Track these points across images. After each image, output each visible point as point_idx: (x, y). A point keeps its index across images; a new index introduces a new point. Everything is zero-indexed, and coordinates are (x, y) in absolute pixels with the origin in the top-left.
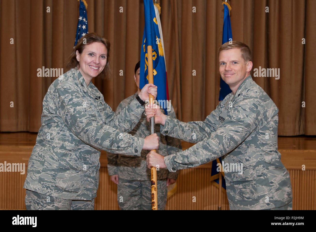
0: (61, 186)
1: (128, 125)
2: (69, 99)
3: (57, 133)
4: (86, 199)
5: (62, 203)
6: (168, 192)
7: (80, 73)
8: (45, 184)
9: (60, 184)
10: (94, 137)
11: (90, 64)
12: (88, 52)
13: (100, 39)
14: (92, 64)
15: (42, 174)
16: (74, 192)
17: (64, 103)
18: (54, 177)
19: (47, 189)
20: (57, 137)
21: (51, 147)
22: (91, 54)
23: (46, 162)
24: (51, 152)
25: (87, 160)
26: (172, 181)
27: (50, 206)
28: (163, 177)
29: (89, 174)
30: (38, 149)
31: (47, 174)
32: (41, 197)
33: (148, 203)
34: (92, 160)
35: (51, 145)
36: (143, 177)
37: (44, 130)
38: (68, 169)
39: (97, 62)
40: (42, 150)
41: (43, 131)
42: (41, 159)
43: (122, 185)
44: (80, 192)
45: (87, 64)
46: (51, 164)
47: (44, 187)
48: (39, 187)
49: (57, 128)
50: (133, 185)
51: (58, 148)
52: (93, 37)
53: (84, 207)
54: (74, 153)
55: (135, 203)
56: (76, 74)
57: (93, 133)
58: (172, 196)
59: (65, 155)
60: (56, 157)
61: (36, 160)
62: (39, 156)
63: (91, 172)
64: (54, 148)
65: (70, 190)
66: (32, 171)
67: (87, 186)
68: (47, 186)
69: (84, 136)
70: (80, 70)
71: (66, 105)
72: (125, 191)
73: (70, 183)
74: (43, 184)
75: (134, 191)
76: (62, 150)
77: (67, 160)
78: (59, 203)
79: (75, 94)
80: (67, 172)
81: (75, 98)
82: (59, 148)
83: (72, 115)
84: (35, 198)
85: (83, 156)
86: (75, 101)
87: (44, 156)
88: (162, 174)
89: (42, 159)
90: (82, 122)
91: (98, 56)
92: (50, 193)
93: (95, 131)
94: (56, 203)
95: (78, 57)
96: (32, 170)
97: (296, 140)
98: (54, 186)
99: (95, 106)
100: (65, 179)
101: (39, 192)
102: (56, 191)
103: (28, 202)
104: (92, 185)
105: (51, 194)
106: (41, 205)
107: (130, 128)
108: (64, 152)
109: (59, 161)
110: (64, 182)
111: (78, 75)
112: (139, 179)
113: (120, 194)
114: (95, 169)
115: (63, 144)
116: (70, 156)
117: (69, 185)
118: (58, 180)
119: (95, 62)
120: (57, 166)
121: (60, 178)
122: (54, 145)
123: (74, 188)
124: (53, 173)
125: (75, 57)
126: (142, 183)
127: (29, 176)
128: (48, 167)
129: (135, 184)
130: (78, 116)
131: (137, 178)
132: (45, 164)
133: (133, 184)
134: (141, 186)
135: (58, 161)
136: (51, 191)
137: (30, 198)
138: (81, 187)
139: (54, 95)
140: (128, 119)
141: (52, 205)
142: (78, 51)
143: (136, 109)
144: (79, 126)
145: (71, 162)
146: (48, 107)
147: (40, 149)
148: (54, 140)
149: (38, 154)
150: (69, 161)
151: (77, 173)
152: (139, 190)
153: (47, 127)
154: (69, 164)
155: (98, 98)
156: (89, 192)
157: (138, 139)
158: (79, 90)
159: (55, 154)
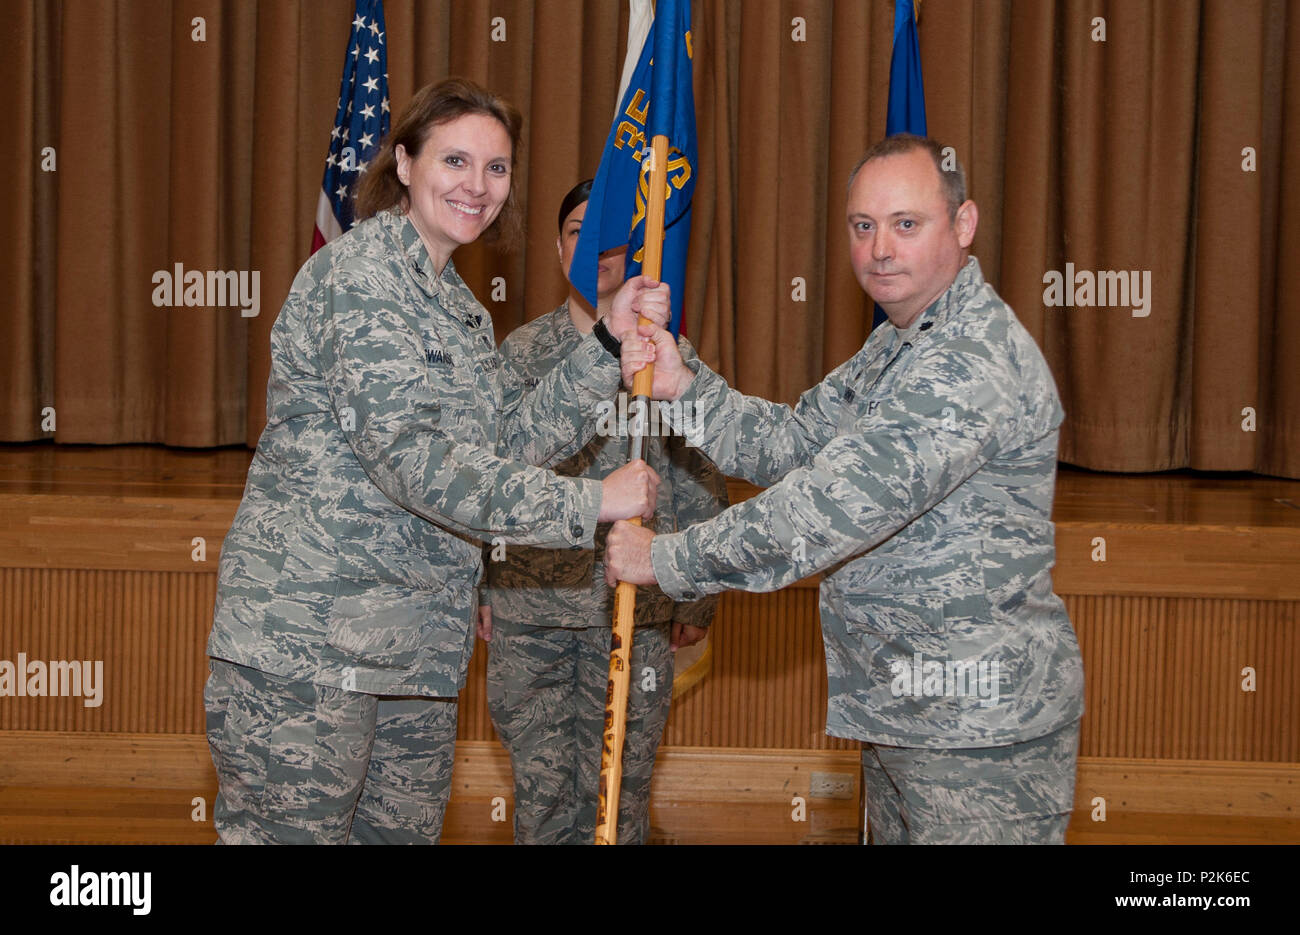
0: (349, 645)
1: (568, 428)
2: (357, 331)
3: (328, 450)
4: (438, 691)
5: (344, 710)
6: (675, 675)
7: (409, 226)
8: (288, 638)
9: (342, 638)
11: (449, 197)
12: (444, 151)
13: (487, 102)
14: (459, 195)
15: (274, 601)
16: (393, 666)
18: (321, 611)
19: (296, 656)
20: (330, 463)
21: (306, 504)
22: (454, 159)
23: (289, 558)
24: (307, 521)
25: (440, 547)
26: (691, 631)
27: (300, 718)
28: (653, 616)
29: (447, 599)
30: (256, 508)
31: (296, 600)
32: (269, 684)
33: (598, 712)
34: (458, 547)
35: (308, 495)
36: (580, 614)
37: (277, 441)
38: (370, 583)
39: (479, 188)
40: (274, 513)
41: (274, 445)
42: (271, 546)
43: (504, 643)
44: (417, 666)
45: (441, 197)
46: (308, 564)
47: (286, 648)
48: (265, 650)
49: (326, 434)
50: (546, 645)
51: (333, 503)
52: (461, 96)
53: (422, 723)
54: (394, 524)
55: (550, 710)
56: (397, 230)
57: (418, 471)
58: (694, 690)
59: (361, 530)
60: (326, 539)
61: (252, 551)
62: (263, 534)
63: (456, 593)
64: (317, 504)
65: (378, 659)
66: (240, 590)
67: (442, 643)
68: (294, 645)
69: (388, 478)
70: (412, 216)
72: (517, 669)
73: (379, 634)
74: (278, 640)
75: (546, 668)
76: (347, 513)
77: (367, 548)
78: (334, 709)
79: (379, 312)
80: (367, 594)
81: (378, 327)
82: (336, 506)
84: (244, 688)
85: (426, 533)
86: (375, 340)
87: (282, 535)
88: (651, 606)
89: (274, 547)
90: (382, 430)
91: (479, 165)
92: (305, 673)
94: (321, 708)
95: (403, 170)
96: (236, 586)
97: (1160, 488)
98: (322, 643)
99: (464, 348)
100: (361, 619)
101: (265, 667)
102: (329, 663)
103: (216, 700)
104: (461, 642)
105: (309, 676)
106: (267, 716)
107: (575, 441)
108: (356, 519)
109: (340, 553)
110: (357, 629)
111: (402, 234)
112: (565, 622)
113: (498, 678)
114: (468, 580)
115: (351, 492)
116: (379, 533)
117: (377, 643)
118: (337, 623)
119: (468, 186)
120: (332, 569)
121: (344, 616)
122: (317, 495)
123: (395, 651)
124: (316, 596)
125: (391, 169)
126: (580, 636)
127: (225, 609)
128: (300, 576)
129: (551, 641)
130: (373, 404)
131: (559, 619)
132: (286, 565)
133: (544, 641)
134: (574, 651)
135: (336, 551)
136: (309, 663)
137: (224, 688)
138: (421, 648)
139: (310, 308)
140: (569, 404)
141: (305, 717)
142: (403, 147)
143: (595, 368)
144: (372, 439)
145: (383, 558)
146: (290, 353)
147: (266, 509)
148: (318, 476)
149: (260, 526)
150: (377, 551)
151: (406, 598)
152: (567, 665)
153: (287, 430)
154: (375, 562)
155: (473, 321)
156: (447, 667)
157: (580, 487)
158: (401, 293)
159: (323, 528)
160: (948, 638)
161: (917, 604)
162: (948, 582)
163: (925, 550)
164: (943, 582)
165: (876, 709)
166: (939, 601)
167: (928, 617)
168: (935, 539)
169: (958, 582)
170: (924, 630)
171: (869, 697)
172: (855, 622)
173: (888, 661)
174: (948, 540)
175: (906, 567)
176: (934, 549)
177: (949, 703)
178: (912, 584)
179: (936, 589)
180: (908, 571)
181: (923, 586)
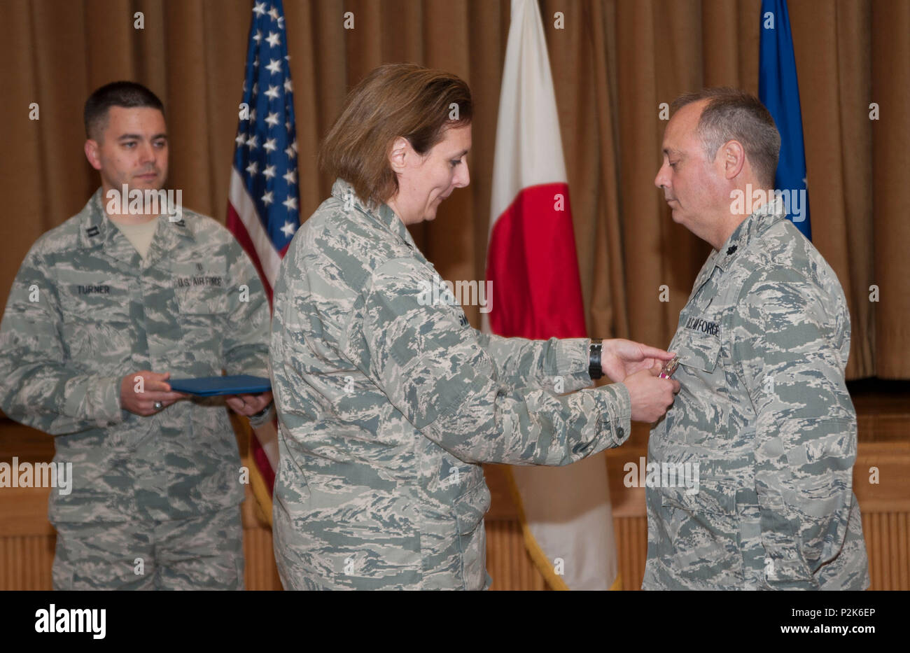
2: (421, 328)
10: (521, 442)
15: (425, 579)
17: (413, 341)
21: (414, 485)
23: (423, 538)
24: (422, 500)
31: (443, 571)
40: (387, 502)
46: (440, 536)
57: (517, 432)
61: (381, 542)
64: (424, 482)
71: (422, 347)
83: (448, 379)
86: (439, 331)
90: (484, 404)
93: (519, 424)
109: (457, 516)
122: (422, 475)
128: (437, 549)
130: (469, 384)
135: (453, 516)
144: (474, 415)
149: (377, 518)
159: (437, 501)
160: (739, 519)
161: (716, 490)
162: (741, 474)
163: (727, 446)
164: (738, 474)
165: (677, 572)
166: (733, 490)
167: (723, 501)
168: (736, 438)
169: (750, 476)
170: (719, 511)
171: (673, 562)
172: (668, 497)
173: (693, 531)
174: (746, 441)
175: (710, 457)
176: (733, 446)
177: (736, 573)
178: (713, 471)
179: (731, 479)
180: (711, 461)
181: (721, 475)
